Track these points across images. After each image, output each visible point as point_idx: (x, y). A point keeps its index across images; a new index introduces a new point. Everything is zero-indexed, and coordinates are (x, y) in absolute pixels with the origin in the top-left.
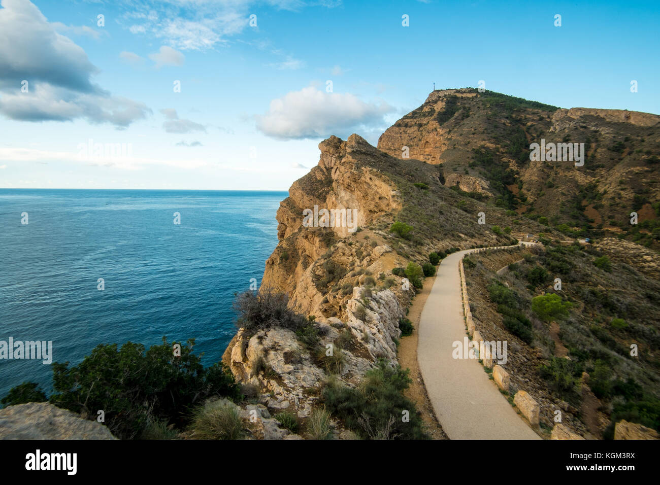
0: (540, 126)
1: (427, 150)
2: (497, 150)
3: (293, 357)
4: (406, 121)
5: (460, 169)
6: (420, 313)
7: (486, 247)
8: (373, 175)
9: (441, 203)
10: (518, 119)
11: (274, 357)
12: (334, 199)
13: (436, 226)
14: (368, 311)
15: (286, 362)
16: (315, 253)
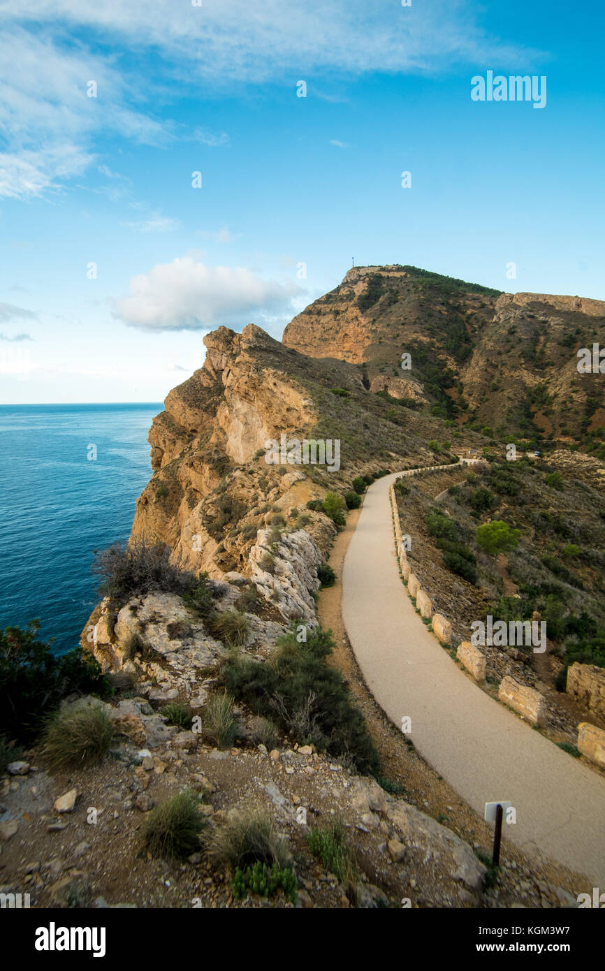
0: (482, 315)
1: (346, 345)
2: (432, 344)
3: (179, 630)
4: (319, 306)
5: (389, 370)
6: (344, 557)
7: (422, 467)
8: (278, 379)
9: (365, 414)
10: (456, 305)
11: (154, 633)
12: (227, 412)
13: (360, 444)
14: (277, 560)
15: (172, 638)
16: (204, 486)
